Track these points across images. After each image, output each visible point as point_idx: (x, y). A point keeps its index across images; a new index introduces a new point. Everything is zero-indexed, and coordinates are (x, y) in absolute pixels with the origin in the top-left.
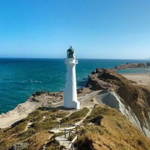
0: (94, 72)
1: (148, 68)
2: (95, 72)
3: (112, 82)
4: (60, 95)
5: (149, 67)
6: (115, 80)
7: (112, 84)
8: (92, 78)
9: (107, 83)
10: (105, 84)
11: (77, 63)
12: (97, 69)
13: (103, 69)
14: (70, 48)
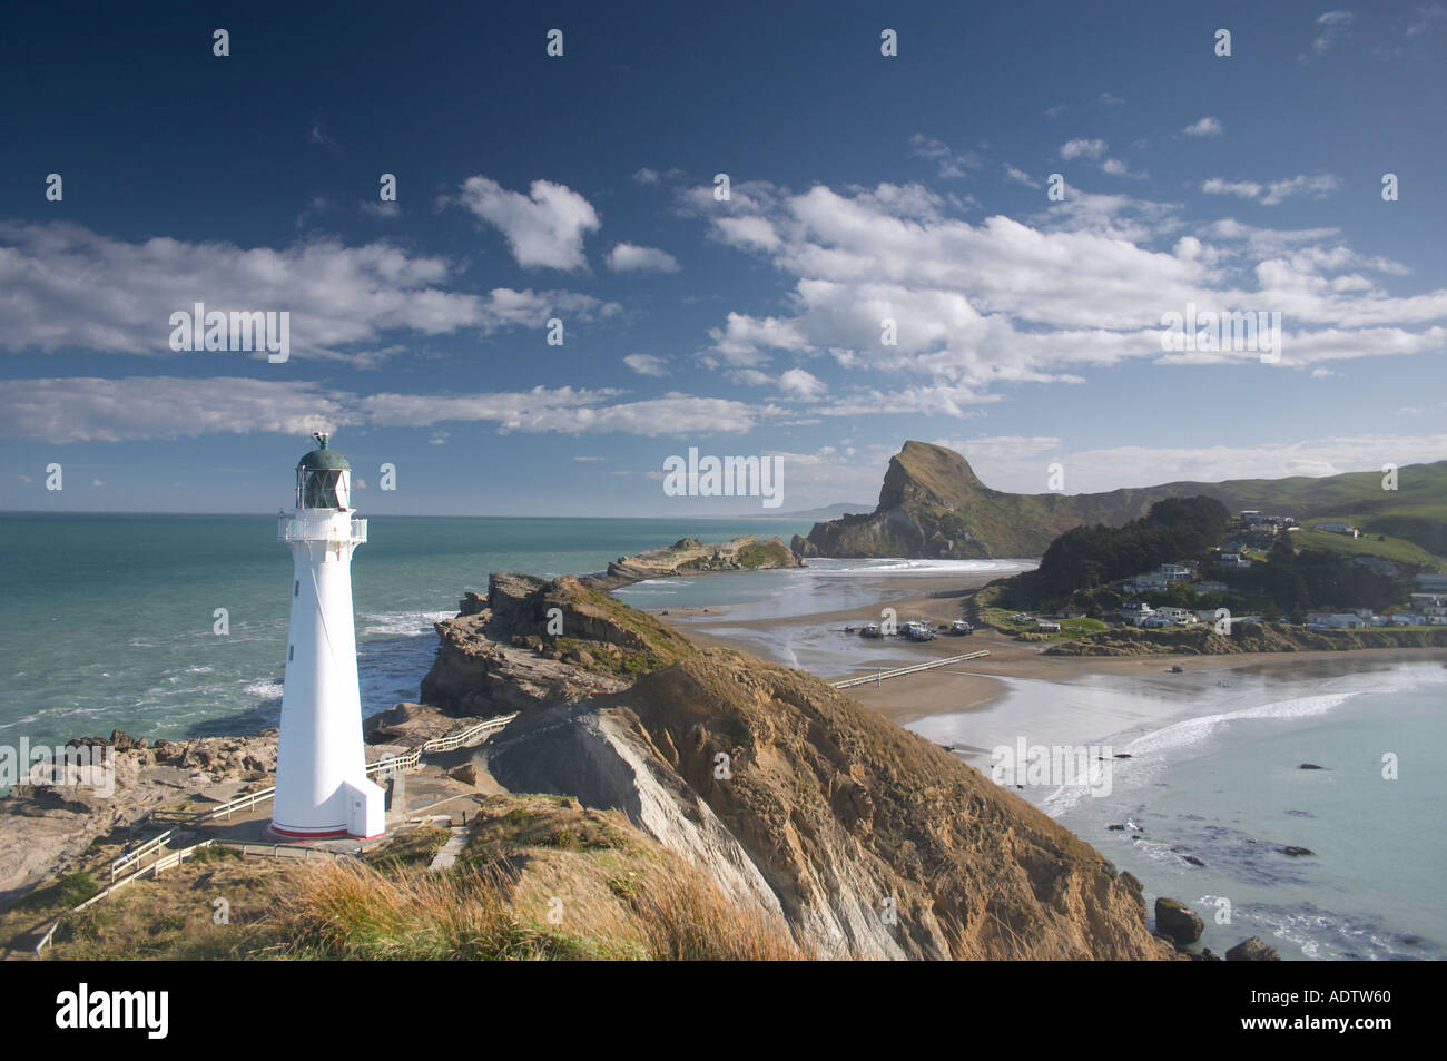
0: (472, 597)
1: (801, 566)
2: (483, 596)
3: (595, 656)
4: (241, 754)
5: (804, 561)
6: (612, 647)
7: (594, 671)
8: (461, 636)
9: (565, 667)
10: (548, 673)
11: (364, 539)
12: (492, 577)
13: (532, 580)
14: (316, 447)
